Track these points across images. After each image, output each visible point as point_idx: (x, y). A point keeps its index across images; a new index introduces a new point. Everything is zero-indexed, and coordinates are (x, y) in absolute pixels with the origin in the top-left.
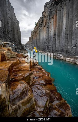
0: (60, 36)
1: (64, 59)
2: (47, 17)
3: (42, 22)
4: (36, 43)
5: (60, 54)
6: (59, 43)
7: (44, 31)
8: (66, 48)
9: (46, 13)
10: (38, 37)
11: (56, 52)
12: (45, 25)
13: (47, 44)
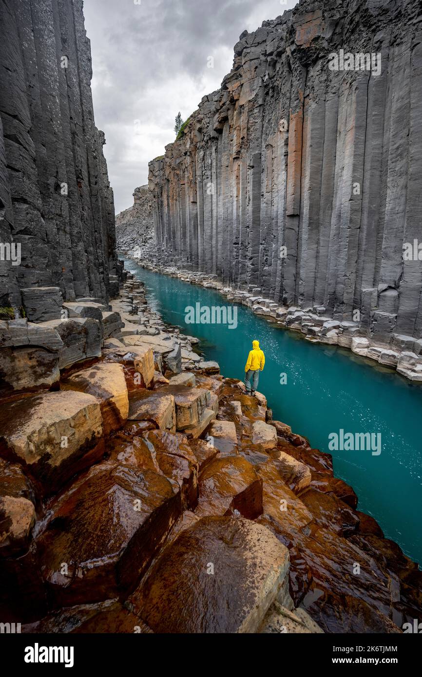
0: (322, 229)
1: (344, 341)
2: (251, 111)
3: (219, 131)
4: (179, 234)
5: (321, 313)
6: (317, 257)
7: (233, 181)
8: (351, 290)
9: (246, 89)
10: (194, 203)
11: (300, 302)
12: (238, 152)
13: (249, 254)
